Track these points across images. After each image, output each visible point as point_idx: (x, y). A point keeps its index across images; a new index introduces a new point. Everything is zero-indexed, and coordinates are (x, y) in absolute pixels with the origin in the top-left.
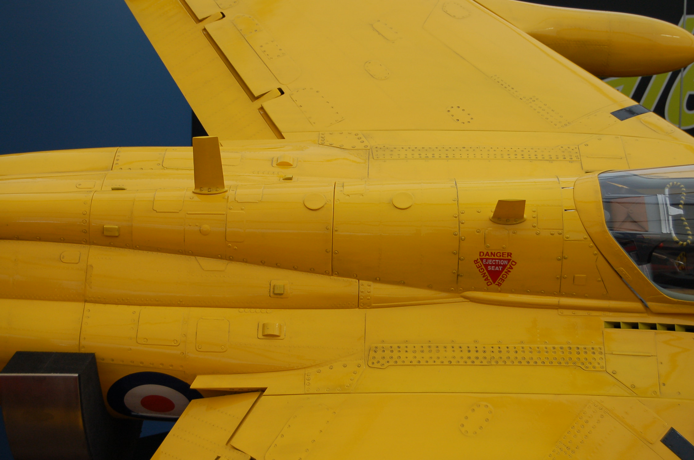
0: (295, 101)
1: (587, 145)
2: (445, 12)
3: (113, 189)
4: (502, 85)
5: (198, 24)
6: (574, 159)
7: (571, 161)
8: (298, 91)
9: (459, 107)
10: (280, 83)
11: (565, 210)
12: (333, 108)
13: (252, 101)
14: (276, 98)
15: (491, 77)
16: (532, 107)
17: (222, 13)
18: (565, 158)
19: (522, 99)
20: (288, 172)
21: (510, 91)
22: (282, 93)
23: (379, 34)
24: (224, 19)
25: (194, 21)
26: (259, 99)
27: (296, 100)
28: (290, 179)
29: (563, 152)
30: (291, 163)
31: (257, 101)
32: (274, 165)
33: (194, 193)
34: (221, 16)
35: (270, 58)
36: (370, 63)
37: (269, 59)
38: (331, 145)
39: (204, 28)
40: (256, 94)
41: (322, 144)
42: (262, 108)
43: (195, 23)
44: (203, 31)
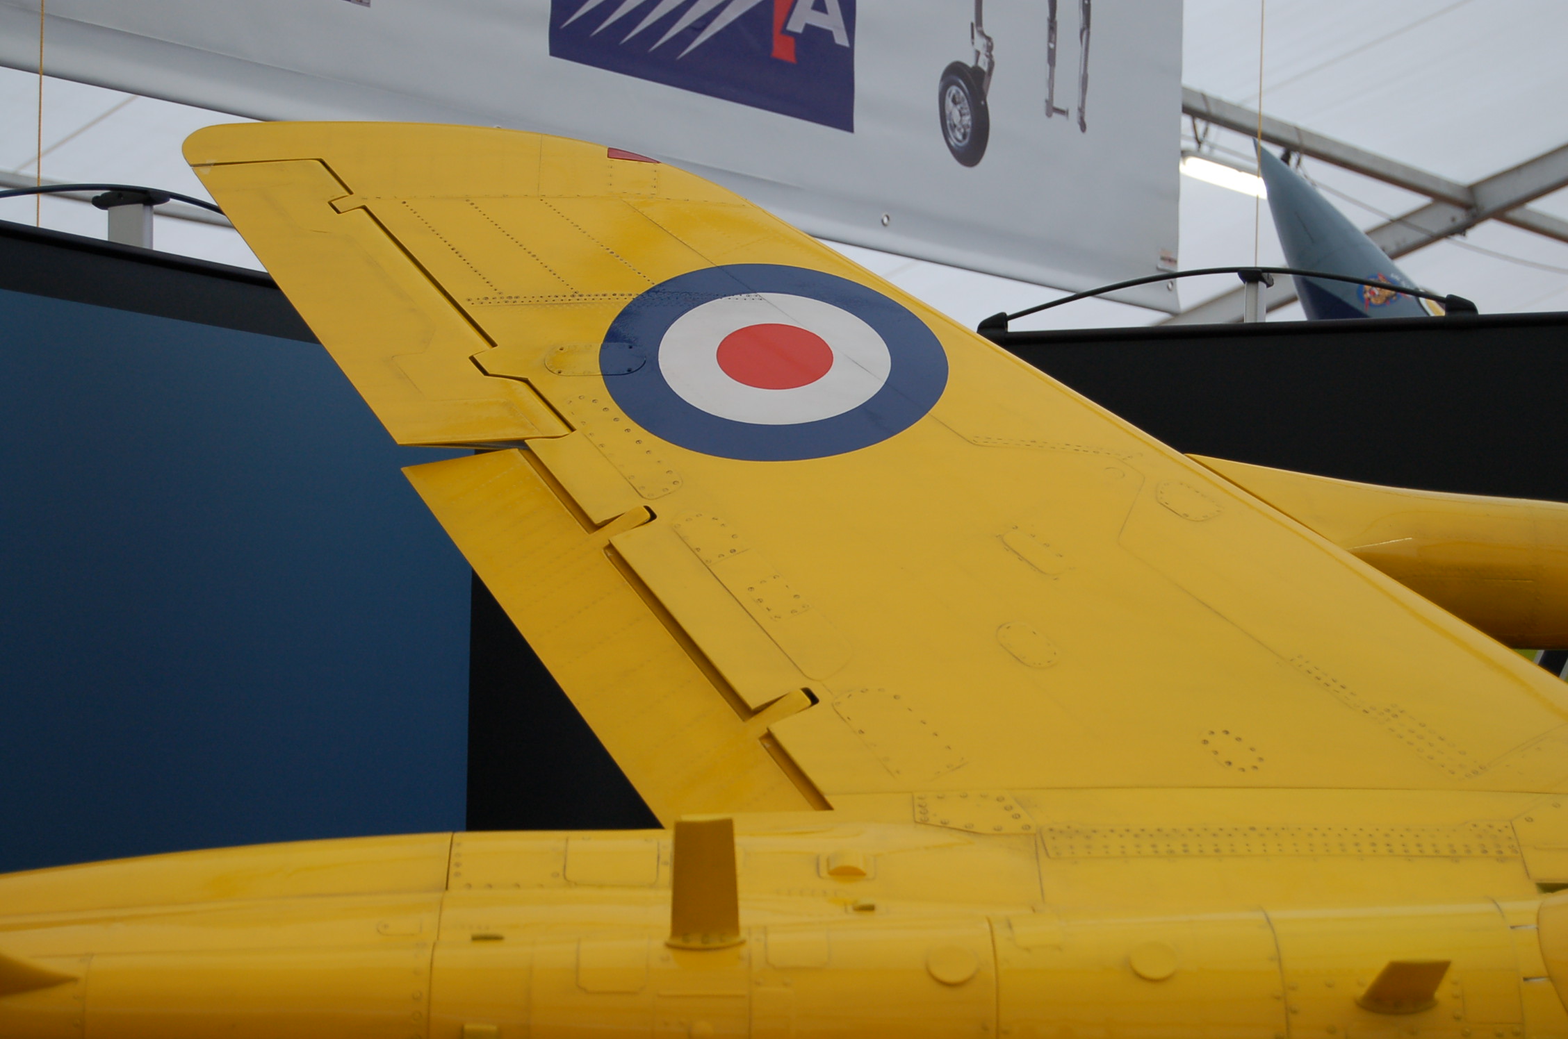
0: (847, 720)
1: (1530, 820)
2: (1162, 504)
3: (476, 938)
4: (1319, 679)
5: (592, 534)
6: (1507, 852)
7: (1501, 858)
8: (850, 695)
9: (1227, 732)
10: (805, 676)
11: (1526, 979)
12: (936, 735)
13: (744, 720)
14: (802, 712)
15: (1292, 660)
16: (1393, 731)
17: (648, 509)
18: (1485, 852)
19: (1367, 712)
20: (861, 892)
21: (1338, 692)
22: (814, 700)
23: (1021, 558)
24: (653, 521)
25: (582, 526)
26: (760, 714)
27: (849, 718)
28: (870, 908)
29: (1480, 836)
30: (861, 867)
31: (753, 719)
32: (824, 873)
33: (669, 946)
34: (648, 515)
35: (776, 617)
36: (1008, 627)
37: (771, 618)
38: (944, 825)
39: (608, 543)
40: (753, 703)
41: (924, 822)
42: (769, 736)
43: (585, 532)
44: (607, 551)
